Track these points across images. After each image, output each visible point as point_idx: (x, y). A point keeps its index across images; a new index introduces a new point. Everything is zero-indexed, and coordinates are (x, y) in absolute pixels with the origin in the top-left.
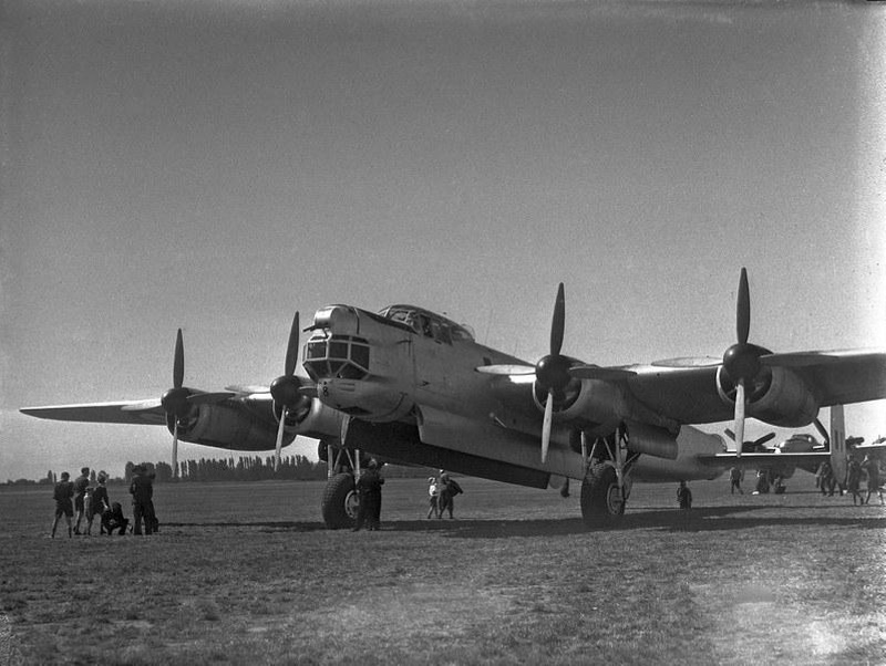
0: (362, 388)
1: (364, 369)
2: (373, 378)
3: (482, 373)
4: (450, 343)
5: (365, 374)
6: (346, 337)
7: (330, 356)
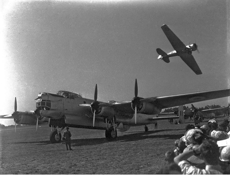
0: (50, 112)
1: (50, 108)
2: (52, 110)
3: (80, 106)
4: (74, 99)
5: (50, 109)
6: (45, 101)
7: (41, 105)
